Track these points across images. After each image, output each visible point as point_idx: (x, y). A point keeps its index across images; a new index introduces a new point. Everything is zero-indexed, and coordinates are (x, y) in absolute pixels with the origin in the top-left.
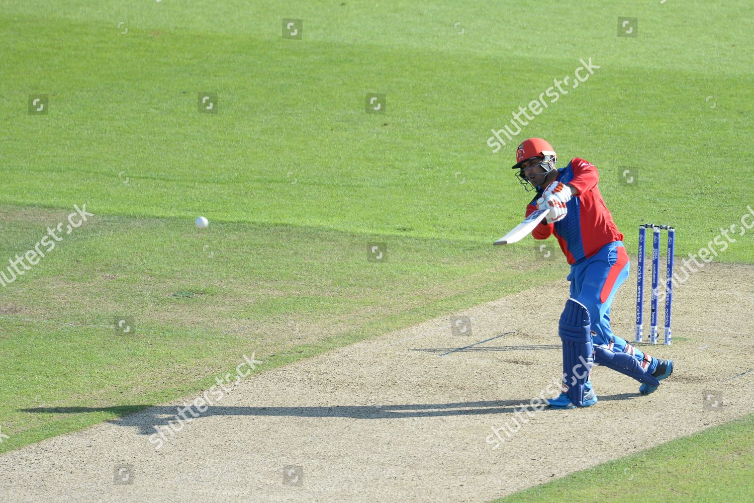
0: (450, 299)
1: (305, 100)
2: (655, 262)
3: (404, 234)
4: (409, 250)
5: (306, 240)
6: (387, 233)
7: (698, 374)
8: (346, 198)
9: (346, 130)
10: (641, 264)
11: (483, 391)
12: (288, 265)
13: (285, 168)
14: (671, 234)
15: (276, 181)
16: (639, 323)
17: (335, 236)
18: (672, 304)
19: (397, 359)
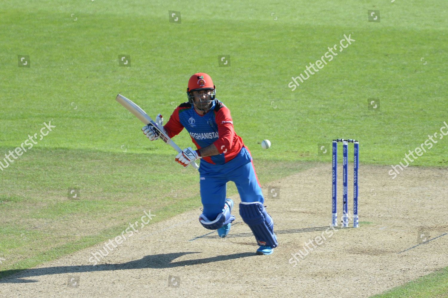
0: (192, 199)
1: (64, 56)
2: (345, 167)
3: (150, 152)
4: (157, 164)
5: (79, 159)
6: (139, 152)
7: (381, 248)
8: (105, 128)
9: (97, 77)
10: (335, 169)
11: (225, 266)
12: (69, 178)
13: (57, 107)
14: (356, 146)
15: (51, 117)
16: (334, 212)
17: (100, 156)
18: (358, 197)
19: (158, 244)
